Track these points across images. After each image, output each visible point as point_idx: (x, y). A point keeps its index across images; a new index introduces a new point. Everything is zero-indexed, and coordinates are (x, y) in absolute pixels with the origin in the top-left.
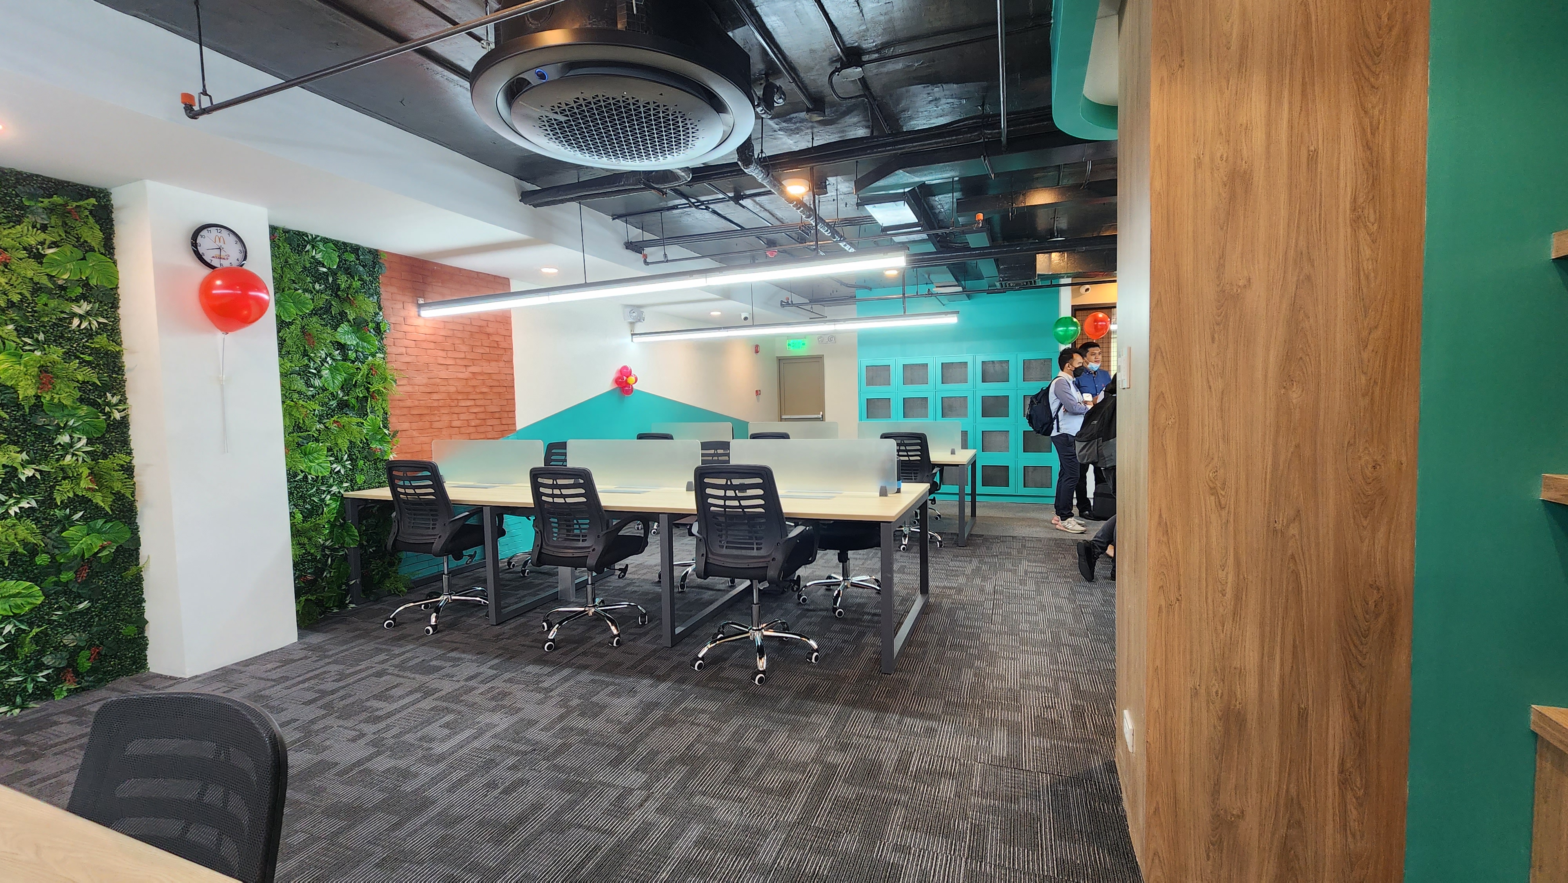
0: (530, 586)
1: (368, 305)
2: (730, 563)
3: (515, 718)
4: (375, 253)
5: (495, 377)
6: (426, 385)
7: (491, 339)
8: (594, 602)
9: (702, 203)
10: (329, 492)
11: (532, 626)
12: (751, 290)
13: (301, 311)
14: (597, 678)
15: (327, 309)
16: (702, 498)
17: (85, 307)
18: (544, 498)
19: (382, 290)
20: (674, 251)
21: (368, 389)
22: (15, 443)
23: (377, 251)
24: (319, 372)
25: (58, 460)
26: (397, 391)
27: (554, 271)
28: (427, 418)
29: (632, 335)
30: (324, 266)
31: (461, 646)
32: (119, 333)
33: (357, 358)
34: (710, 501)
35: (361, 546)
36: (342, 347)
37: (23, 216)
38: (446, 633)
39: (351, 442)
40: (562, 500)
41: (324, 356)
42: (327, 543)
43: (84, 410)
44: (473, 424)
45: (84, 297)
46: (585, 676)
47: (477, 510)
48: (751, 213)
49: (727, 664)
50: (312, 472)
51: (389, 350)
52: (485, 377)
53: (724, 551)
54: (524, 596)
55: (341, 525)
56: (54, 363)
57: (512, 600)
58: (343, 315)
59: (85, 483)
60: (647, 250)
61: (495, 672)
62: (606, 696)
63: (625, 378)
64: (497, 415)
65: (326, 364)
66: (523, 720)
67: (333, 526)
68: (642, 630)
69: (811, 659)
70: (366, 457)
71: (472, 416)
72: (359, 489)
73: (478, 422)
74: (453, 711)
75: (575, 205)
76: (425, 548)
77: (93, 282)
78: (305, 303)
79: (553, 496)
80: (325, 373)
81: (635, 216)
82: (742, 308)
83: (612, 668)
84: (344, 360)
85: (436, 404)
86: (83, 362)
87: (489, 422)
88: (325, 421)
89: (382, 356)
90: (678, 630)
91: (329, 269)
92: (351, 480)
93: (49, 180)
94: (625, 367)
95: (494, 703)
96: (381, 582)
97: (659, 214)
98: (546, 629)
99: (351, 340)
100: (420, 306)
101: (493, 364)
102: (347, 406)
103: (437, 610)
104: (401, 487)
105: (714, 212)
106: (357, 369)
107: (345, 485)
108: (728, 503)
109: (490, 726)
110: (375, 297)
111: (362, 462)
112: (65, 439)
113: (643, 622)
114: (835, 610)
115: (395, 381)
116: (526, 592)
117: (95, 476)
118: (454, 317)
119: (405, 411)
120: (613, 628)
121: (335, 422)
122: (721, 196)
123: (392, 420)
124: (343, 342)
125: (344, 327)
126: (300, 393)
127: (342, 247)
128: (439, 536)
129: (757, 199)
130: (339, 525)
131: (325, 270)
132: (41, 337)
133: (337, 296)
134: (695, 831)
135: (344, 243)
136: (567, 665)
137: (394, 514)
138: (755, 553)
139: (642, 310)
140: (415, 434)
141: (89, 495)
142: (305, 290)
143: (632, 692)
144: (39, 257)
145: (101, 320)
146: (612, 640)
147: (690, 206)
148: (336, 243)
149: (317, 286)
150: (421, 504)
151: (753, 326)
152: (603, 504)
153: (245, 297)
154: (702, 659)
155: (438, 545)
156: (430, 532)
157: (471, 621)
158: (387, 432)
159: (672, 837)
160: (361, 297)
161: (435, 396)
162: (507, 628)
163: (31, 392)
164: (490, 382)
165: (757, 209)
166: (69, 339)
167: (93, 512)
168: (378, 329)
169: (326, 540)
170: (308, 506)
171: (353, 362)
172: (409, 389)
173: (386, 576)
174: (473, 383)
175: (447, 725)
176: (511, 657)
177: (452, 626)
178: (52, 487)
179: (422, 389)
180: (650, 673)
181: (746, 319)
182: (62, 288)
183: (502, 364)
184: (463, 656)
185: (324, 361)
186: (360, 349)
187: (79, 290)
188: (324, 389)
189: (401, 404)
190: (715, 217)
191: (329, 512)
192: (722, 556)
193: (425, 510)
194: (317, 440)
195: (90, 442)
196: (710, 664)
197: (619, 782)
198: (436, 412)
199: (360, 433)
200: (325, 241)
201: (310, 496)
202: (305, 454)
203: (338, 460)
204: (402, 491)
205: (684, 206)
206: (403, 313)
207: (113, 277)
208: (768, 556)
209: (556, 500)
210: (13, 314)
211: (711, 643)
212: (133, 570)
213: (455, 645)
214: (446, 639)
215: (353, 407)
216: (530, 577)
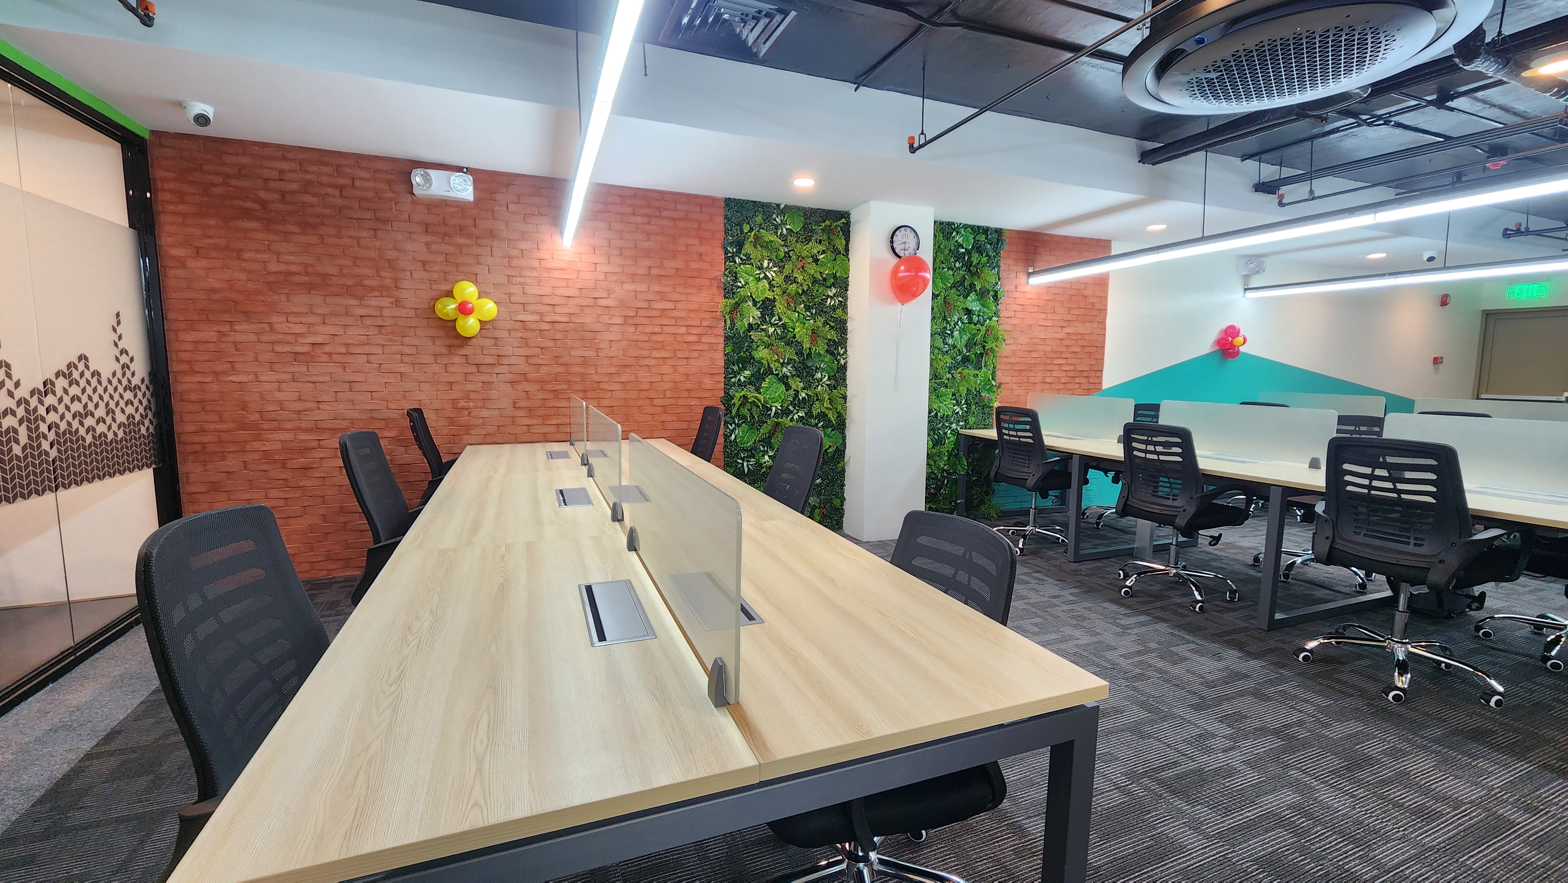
0: (1104, 537)
1: (989, 275)
2: (1366, 553)
3: (1095, 639)
4: (999, 232)
5: (1087, 337)
6: (1028, 344)
7: (1088, 300)
8: (1177, 564)
9: (1380, 117)
10: (950, 428)
11: (1108, 571)
12: (1448, 221)
13: (945, 285)
14: (1176, 632)
15: (962, 282)
16: (1335, 474)
17: (834, 290)
18: (1135, 453)
19: (1001, 263)
20: (1323, 185)
21: (984, 347)
22: (799, 377)
23: (1001, 229)
24: (952, 333)
25: (815, 388)
26: (1004, 349)
27: (1162, 227)
28: (1025, 373)
29: (1246, 289)
30: (963, 248)
31: (1043, 570)
32: (847, 307)
33: (978, 321)
34: (1348, 478)
35: (967, 473)
36: (969, 312)
37: (811, 236)
38: (1030, 557)
39: (968, 389)
40: (1155, 457)
41: (956, 320)
42: (945, 468)
43: (828, 357)
44: (1063, 381)
45: (833, 285)
46: (1162, 627)
47: (1067, 457)
48: (1464, 115)
49: (1347, 668)
50: (941, 411)
51: (1002, 314)
52: (1079, 337)
53: (1361, 539)
54: (1099, 545)
55: (956, 455)
56: (818, 327)
57: (1088, 545)
58: (972, 286)
59: (827, 404)
60: (1283, 190)
61: (1075, 599)
62: (1188, 650)
63: (1230, 339)
64: (1085, 374)
65: (957, 327)
66: (1101, 642)
67: (950, 455)
68: (1229, 606)
69: (1488, 701)
70: (977, 403)
71: (1063, 374)
72: (970, 428)
73: (1068, 379)
74: (1039, 616)
75: (1201, 154)
76: (1020, 483)
77: (838, 275)
78: (948, 279)
79: (1146, 451)
80: (956, 333)
81: (1273, 153)
82: (1431, 246)
83: (1194, 630)
84: (970, 323)
85: (1033, 361)
86: (832, 327)
87: (1077, 380)
88: (953, 372)
89: (997, 319)
90: (1278, 616)
91: (966, 249)
92: (965, 421)
93: (824, 210)
94: (1232, 327)
95: (1075, 622)
96: (978, 506)
97: (1309, 143)
98: (1122, 577)
99: (975, 307)
100: (1029, 275)
101: (1087, 325)
102: (968, 361)
103: (1024, 537)
104: (1006, 429)
105: (1399, 125)
106: (978, 330)
107: (961, 423)
108: (1375, 483)
109: (1071, 638)
110: (996, 269)
111: (974, 407)
112: (818, 375)
113: (1232, 599)
114: (1546, 659)
115: (1004, 341)
116: (1099, 542)
117: (831, 401)
118: (1056, 283)
119: (1009, 367)
120: (1196, 593)
121: (960, 373)
122: (1413, 103)
123: (999, 374)
124: (970, 308)
125: (972, 296)
126: (939, 349)
127: (977, 230)
128: (1033, 474)
129: (1479, 94)
130: (953, 455)
131: (963, 250)
132: (814, 311)
133: (970, 271)
134: (1289, 797)
135: (978, 227)
136: (1144, 613)
137: (997, 451)
138: (1411, 548)
139: (1263, 259)
140: (1015, 386)
141: (827, 412)
142: (949, 269)
143: (1217, 656)
144: (816, 261)
145: (840, 299)
146: (1194, 604)
147: (1359, 125)
148: (972, 227)
149: (957, 265)
150: (1020, 445)
151: (1445, 268)
152: (1200, 467)
153: (916, 277)
154: (1311, 651)
155: (1031, 482)
156: (1026, 470)
157: (1051, 553)
158: (994, 384)
159: (1259, 791)
160: (986, 270)
161: (1034, 355)
162: (1084, 567)
163: (808, 346)
164: (1082, 343)
165: (1476, 107)
166: (825, 312)
167: (828, 424)
168: (996, 297)
169: (945, 465)
170: (936, 437)
171: (975, 324)
172: (1013, 347)
173: (982, 502)
174: (1067, 342)
175: (1036, 625)
176: (1090, 591)
177: (1035, 553)
178: (812, 405)
179: (1024, 348)
180: (1239, 646)
181: (1431, 259)
182: (825, 280)
183: (1095, 325)
184: (1046, 578)
185: (956, 324)
186: (981, 314)
187: (832, 280)
188: (954, 347)
189: (1006, 360)
190: (1398, 131)
191: (949, 443)
192: (1358, 544)
193: (1023, 451)
194: (946, 387)
195: (829, 379)
196: (1321, 661)
197: (1201, 723)
198: (1033, 369)
199: (976, 382)
200: (966, 226)
201: (938, 429)
202: (938, 397)
203: (958, 404)
204: (1007, 432)
205: (1350, 127)
206: (1015, 282)
207: (847, 270)
208: (1434, 556)
209: (1149, 456)
210: (804, 298)
211: (1324, 638)
212: (842, 463)
213: (1039, 569)
214: (1030, 561)
215: (972, 362)
216: (1104, 530)
